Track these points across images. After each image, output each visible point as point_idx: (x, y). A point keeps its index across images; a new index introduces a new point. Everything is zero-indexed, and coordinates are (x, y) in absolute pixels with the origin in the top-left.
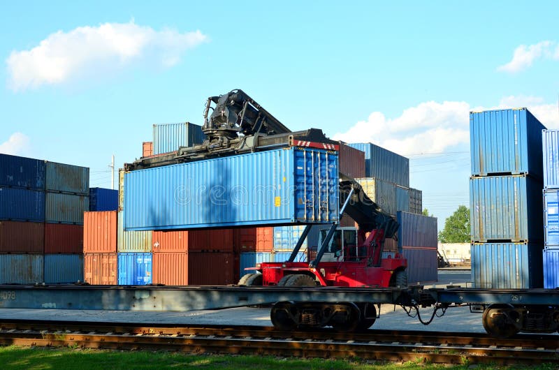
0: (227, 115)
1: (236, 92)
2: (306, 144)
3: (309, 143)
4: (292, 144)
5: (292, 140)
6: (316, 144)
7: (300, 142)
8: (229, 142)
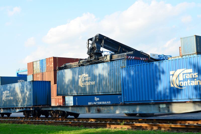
0: (96, 46)
1: (98, 35)
2: (132, 58)
3: (134, 57)
4: (126, 58)
5: (126, 56)
6: (137, 58)
7: (129, 57)
8: (98, 58)
